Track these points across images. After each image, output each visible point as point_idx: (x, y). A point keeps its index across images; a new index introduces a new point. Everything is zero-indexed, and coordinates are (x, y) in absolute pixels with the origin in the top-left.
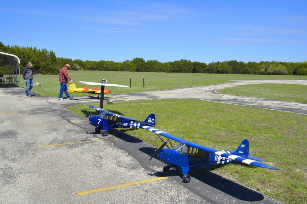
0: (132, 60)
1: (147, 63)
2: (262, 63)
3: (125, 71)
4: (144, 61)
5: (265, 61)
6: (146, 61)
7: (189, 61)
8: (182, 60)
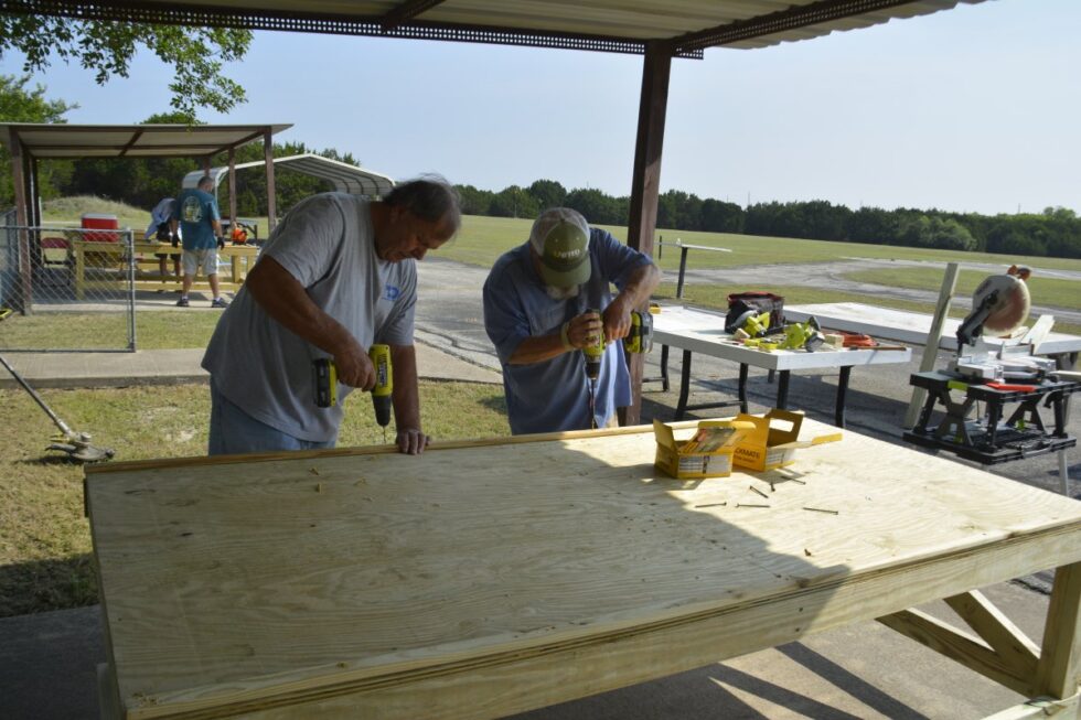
0: (530, 185)
1: (570, 195)
2: (901, 211)
3: (512, 216)
4: (564, 190)
5: (908, 208)
6: (569, 191)
7: (692, 196)
8: (671, 191)
